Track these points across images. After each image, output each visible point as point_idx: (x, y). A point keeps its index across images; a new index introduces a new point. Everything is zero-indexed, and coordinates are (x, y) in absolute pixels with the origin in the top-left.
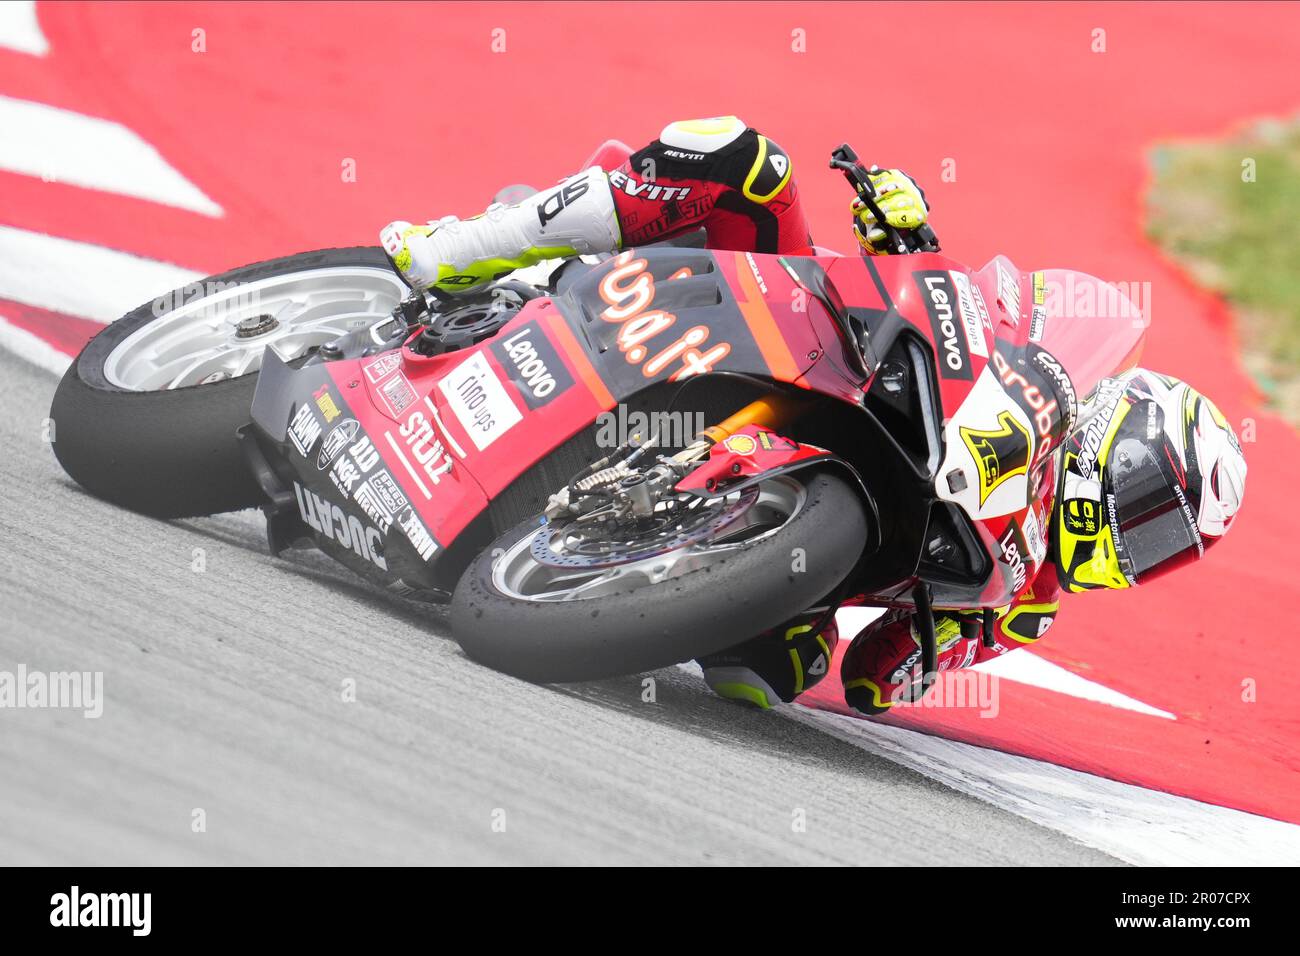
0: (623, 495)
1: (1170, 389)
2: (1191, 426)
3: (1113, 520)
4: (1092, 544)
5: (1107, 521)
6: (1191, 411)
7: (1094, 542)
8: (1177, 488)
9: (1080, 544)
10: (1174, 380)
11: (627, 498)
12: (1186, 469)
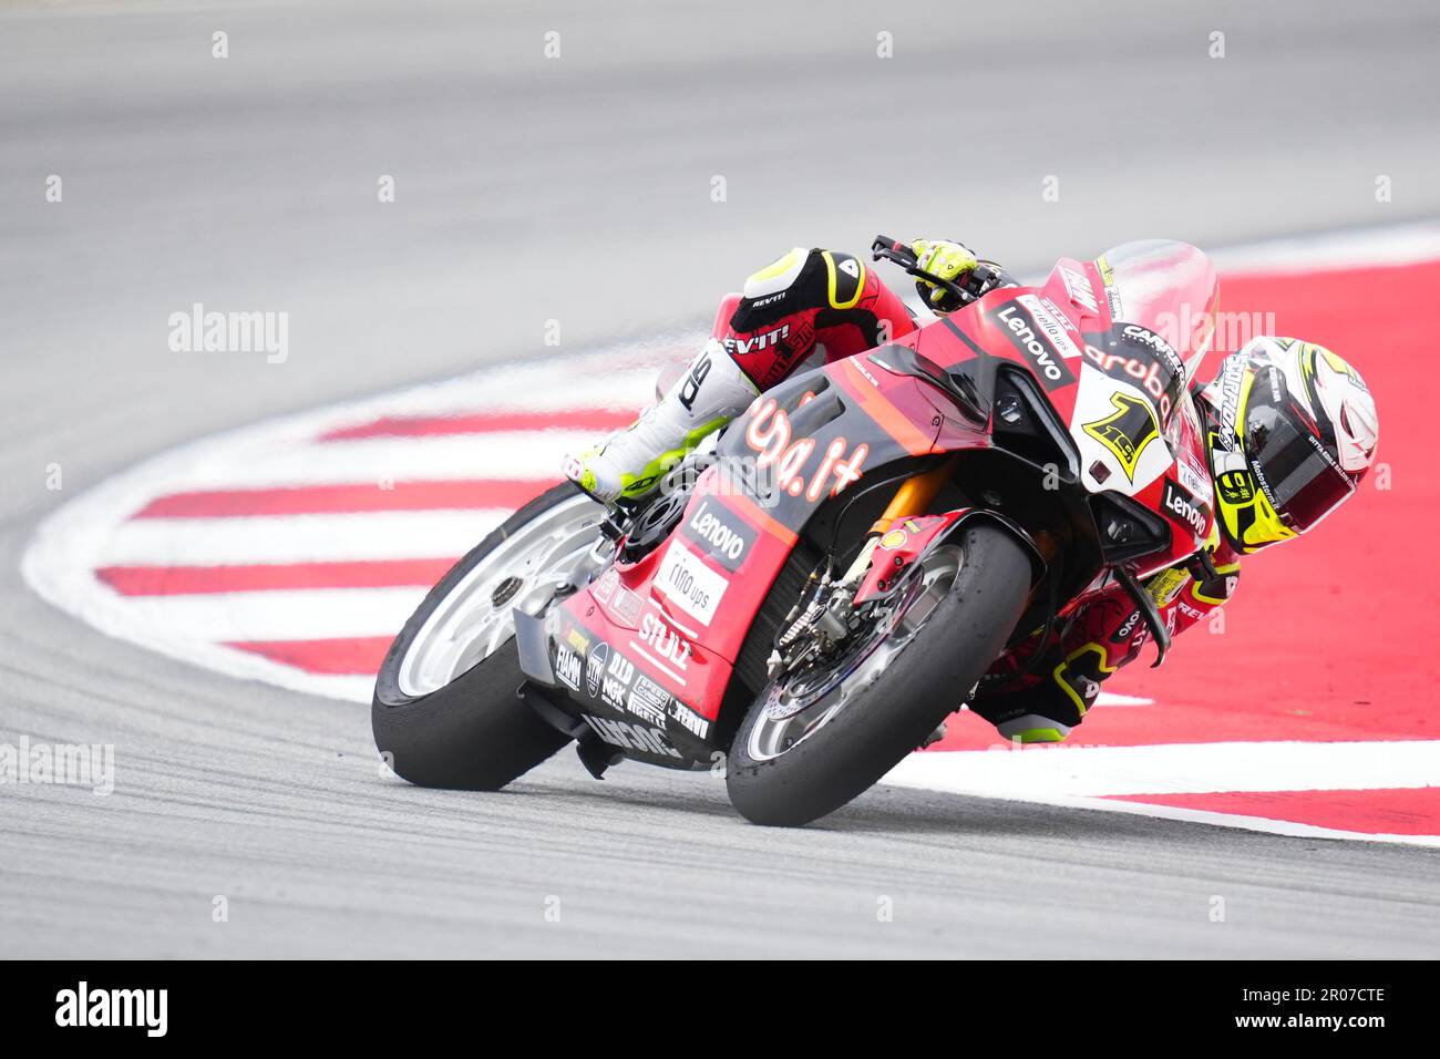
0: (814, 631)
1: (1285, 350)
2: (1311, 379)
3: (1263, 483)
4: (1251, 509)
5: (1258, 485)
6: (1308, 366)
7: (1253, 507)
8: (1312, 439)
9: (1240, 512)
10: (1288, 340)
11: (819, 632)
12: (1315, 420)
